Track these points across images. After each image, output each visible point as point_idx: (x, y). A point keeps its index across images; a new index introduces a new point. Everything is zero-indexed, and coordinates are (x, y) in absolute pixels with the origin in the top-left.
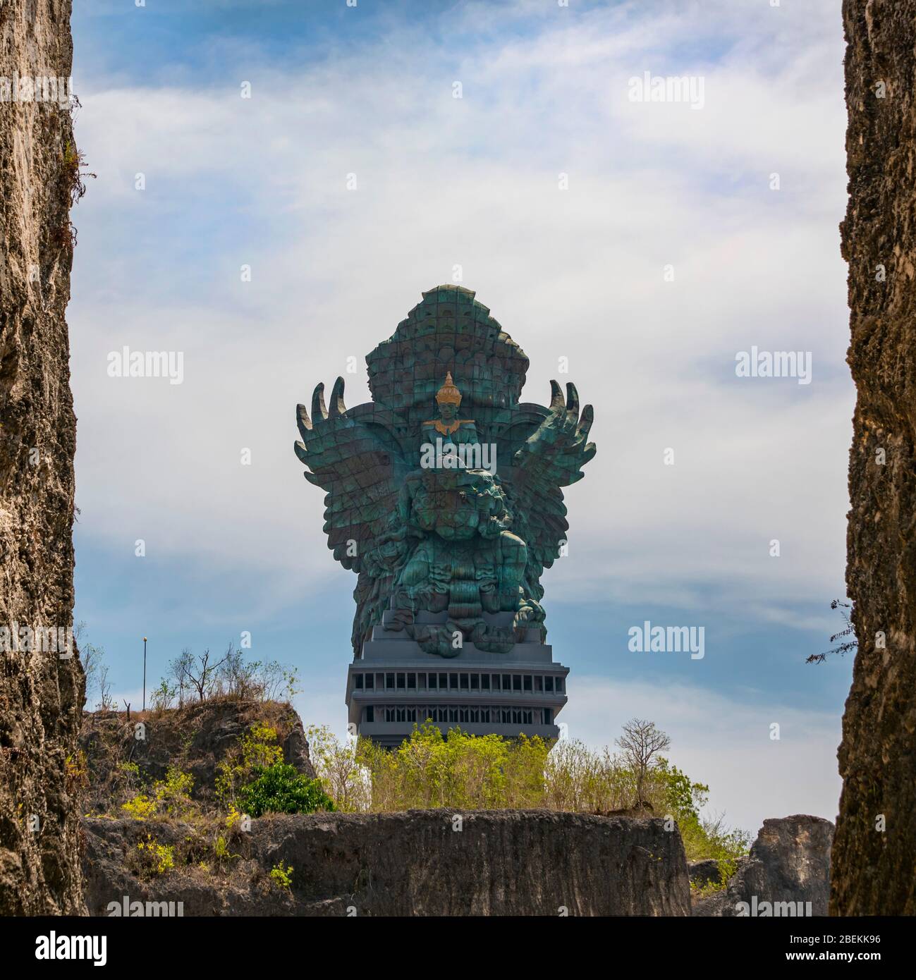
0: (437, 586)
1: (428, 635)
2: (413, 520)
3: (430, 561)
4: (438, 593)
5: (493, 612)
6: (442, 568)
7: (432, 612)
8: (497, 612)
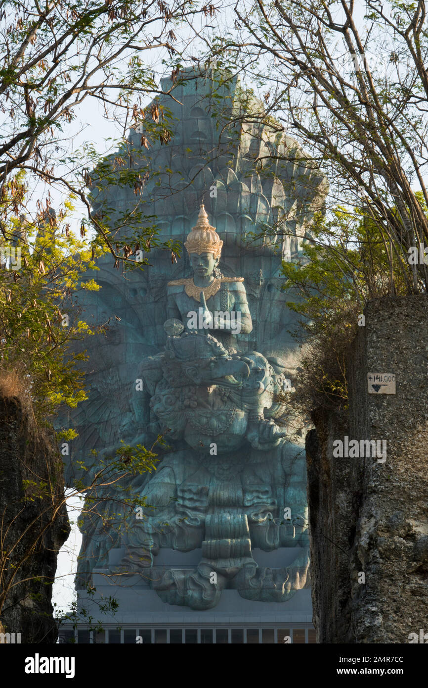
0: (187, 515)
1: (171, 581)
2: (153, 425)
3: (178, 482)
4: (188, 526)
5: (268, 549)
6: (194, 491)
7: (178, 550)
8: (275, 548)
